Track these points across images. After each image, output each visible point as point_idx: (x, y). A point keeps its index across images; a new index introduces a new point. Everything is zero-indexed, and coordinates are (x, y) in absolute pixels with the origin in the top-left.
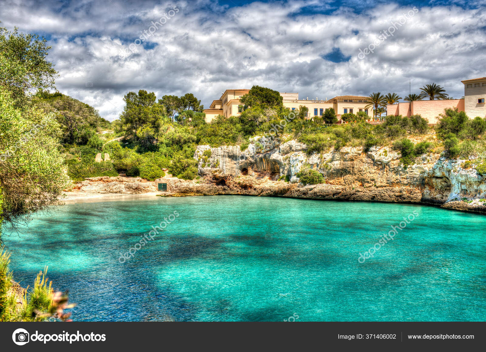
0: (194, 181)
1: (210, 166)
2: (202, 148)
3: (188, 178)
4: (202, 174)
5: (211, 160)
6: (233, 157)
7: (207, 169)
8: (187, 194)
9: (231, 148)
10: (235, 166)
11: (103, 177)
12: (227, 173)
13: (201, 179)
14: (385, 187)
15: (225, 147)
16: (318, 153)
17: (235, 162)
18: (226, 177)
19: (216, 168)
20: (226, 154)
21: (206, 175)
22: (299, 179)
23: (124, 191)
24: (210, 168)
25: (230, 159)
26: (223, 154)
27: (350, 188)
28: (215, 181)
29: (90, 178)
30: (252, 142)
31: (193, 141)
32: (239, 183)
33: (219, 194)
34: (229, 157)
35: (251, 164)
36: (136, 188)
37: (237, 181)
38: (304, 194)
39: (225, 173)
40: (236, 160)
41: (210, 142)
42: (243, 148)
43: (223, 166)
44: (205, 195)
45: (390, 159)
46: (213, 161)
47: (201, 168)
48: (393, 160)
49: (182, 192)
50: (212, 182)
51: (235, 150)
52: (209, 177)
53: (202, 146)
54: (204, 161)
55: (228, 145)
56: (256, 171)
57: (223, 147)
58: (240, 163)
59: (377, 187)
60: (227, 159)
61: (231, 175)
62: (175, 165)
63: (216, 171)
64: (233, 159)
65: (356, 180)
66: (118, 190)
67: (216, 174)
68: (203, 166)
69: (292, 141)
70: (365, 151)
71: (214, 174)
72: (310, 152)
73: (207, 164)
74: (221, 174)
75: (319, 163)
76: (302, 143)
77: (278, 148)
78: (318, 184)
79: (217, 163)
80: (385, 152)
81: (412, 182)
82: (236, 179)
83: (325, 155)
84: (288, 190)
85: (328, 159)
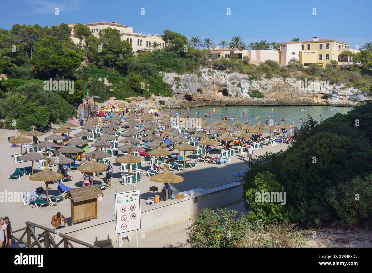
2: (172, 75)
5: (181, 84)
9: (191, 75)
10: (195, 87)
14: (296, 98)
16: (256, 80)
22: (249, 95)
27: (280, 99)
30: (204, 72)
31: (156, 69)
32: (202, 99)
35: (205, 86)
38: (255, 103)
39: (192, 92)
42: (199, 76)
47: (176, 89)
51: (194, 77)
52: (183, 95)
54: (177, 84)
57: (186, 75)
63: (187, 91)
65: (282, 95)
68: (177, 87)
69: (235, 73)
70: (284, 80)
71: (186, 93)
72: (251, 79)
73: (180, 86)
74: (190, 94)
75: (259, 86)
76: (243, 74)
77: (223, 76)
78: (262, 98)
79: (185, 85)
80: (294, 81)
81: (308, 95)
82: (198, 96)
83: (260, 82)
84: (242, 102)
85: (263, 84)
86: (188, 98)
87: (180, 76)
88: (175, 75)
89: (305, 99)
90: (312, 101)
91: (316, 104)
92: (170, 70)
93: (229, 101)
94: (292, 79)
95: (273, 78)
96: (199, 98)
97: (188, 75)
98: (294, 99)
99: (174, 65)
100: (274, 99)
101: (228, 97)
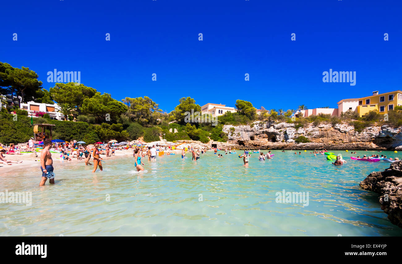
0: (228, 143)
1: (236, 136)
2: (228, 127)
3: (225, 141)
4: (231, 139)
5: (236, 132)
6: (247, 131)
7: (234, 137)
9: (245, 127)
10: (247, 135)
12: (245, 139)
13: (231, 142)
14: (348, 143)
16: (302, 128)
18: (244, 141)
19: (239, 136)
20: (243, 130)
21: (234, 140)
22: (294, 140)
26: (241, 129)
27: (327, 144)
29: (178, 141)
30: (256, 124)
32: (252, 144)
33: (240, 149)
34: (245, 131)
35: (257, 135)
38: (300, 147)
41: (232, 124)
42: (252, 127)
43: (242, 136)
45: (349, 130)
48: (351, 130)
50: (237, 144)
51: (247, 127)
52: (236, 141)
54: (232, 133)
57: (240, 126)
58: (250, 134)
59: (344, 143)
65: (330, 140)
68: (232, 135)
69: (283, 123)
70: (333, 127)
71: (239, 139)
72: (297, 128)
73: (234, 134)
74: (242, 140)
75: (305, 133)
76: (290, 123)
77: (273, 126)
78: (308, 143)
79: (239, 134)
80: (345, 126)
81: (364, 140)
82: (249, 142)
83: (307, 129)
84: (287, 146)
85: (310, 130)
86: (241, 143)
87: (235, 127)
88: (231, 126)
89: (359, 144)
90: (368, 146)
91: (374, 148)
92: (229, 123)
93: (276, 145)
94: (343, 125)
95: (320, 125)
96: (250, 144)
97: (242, 126)
98: (345, 144)
99: (233, 120)
100: (321, 144)
101: (276, 142)
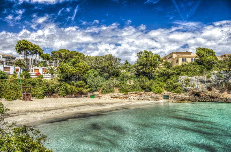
0: (182, 94)
1: (190, 86)
2: (184, 77)
3: (179, 92)
4: (186, 91)
5: (190, 83)
6: (203, 82)
7: (188, 88)
8: (184, 101)
9: (201, 77)
10: (204, 86)
11: (137, 92)
12: (201, 90)
13: (186, 93)
15: (197, 76)
17: (204, 84)
18: (200, 92)
19: (194, 87)
20: (199, 80)
21: (188, 91)
23: (150, 99)
24: (190, 88)
25: (201, 83)
26: (196, 80)
28: (193, 94)
29: (130, 92)
30: (214, 74)
31: (175, 74)
32: (209, 96)
34: (200, 81)
35: (215, 86)
36: (156, 98)
37: (208, 94)
39: (200, 90)
40: (204, 83)
41: (187, 74)
42: (209, 77)
43: (197, 86)
44: (193, 102)
46: (192, 84)
47: (185, 88)
49: (181, 100)
50: (192, 95)
51: (204, 78)
52: (190, 92)
53: (183, 76)
54: (186, 84)
55: (199, 76)
56: (217, 89)
57: (196, 77)
58: (207, 84)
60: (199, 83)
61: (203, 91)
62: (169, 86)
63: (194, 89)
64: (202, 83)
66: (147, 99)
67: (194, 90)
73: (188, 85)
79: (194, 85)
82: (206, 93)
86: (197, 94)
87: (190, 78)
88: (186, 77)
92: (184, 73)
